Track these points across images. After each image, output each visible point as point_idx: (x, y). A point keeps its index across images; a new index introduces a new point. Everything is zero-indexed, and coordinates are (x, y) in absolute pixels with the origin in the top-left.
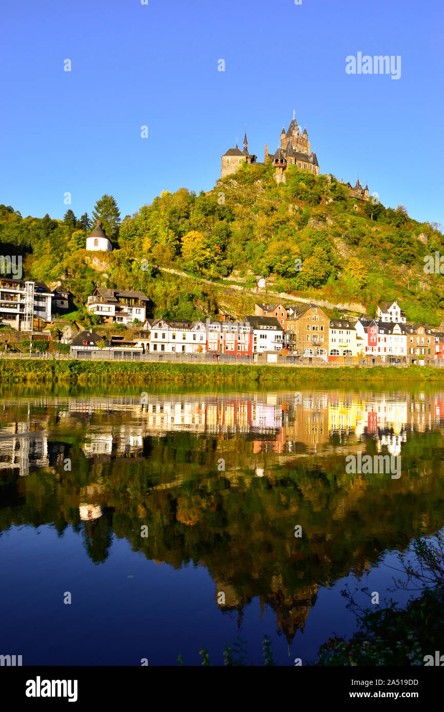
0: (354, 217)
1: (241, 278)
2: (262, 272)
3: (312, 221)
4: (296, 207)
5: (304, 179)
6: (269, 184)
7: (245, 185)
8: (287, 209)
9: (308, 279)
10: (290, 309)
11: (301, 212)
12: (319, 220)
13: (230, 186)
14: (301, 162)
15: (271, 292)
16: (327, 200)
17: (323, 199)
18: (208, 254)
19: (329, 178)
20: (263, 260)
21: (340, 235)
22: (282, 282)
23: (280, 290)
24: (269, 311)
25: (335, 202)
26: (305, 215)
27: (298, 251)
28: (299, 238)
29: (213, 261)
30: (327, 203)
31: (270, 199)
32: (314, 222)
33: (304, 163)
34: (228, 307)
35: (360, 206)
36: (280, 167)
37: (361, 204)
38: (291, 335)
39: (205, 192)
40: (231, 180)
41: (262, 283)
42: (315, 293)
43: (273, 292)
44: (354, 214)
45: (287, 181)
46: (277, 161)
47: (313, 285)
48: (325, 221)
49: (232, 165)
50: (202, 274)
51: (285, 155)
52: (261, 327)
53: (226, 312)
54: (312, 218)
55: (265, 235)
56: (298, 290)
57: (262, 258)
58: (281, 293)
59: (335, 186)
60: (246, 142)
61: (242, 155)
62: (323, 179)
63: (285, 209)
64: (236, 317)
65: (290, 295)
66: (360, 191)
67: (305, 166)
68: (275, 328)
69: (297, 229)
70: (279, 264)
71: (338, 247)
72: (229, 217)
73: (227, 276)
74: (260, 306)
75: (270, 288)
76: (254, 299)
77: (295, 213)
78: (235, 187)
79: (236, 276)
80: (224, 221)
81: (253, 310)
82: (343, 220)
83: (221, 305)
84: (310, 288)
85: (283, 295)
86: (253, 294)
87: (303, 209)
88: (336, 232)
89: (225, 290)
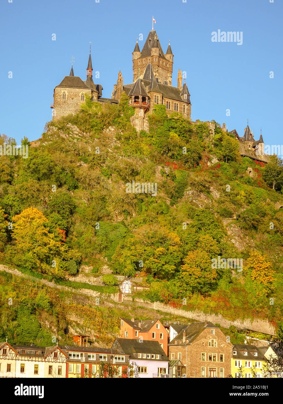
0: (249, 188)
1: (95, 279)
2: (126, 270)
3: (191, 192)
4: (167, 170)
5: (176, 128)
6: (127, 134)
7: (91, 133)
8: (154, 172)
9: (193, 282)
10: (171, 328)
11: (174, 178)
12: (201, 191)
13: (69, 134)
14: (170, 101)
15: (140, 301)
16: (209, 159)
17: (204, 159)
18: (52, 242)
19: (212, 127)
20: (126, 252)
21: (230, 215)
22: (157, 285)
23: (153, 297)
24: (143, 330)
25: (221, 163)
26: (179, 183)
27: (177, 239)
28: (174, 218)
29: (58, 253)
30: (209, 164)
31: (129, 156)
32: (193, 194)
33: (175, 102)
34: (82, 323)
35: (256, 170)
36: (141, 108)
37: (257, 167)
38: (179, 367)
39: (30, 140)
40: (70, 125)
41: (127, 287)
42: (203, 303)
43: (142, 301)
44: (249, 182)
45: (151, 129)
46: (137, 98)
47: (199, 291)
48: (209, 192)
49: (70, 101)
50: (44, 272)
51: (147, 89)
52: (140, 355)
53: (78, 330)
54: (189, 188)
55: (124, 211)
56: (178, 298)
57: (123, 247)
58: (155, 303)
59: (221, 140)
60: (90, 67)
61: (85, 87)
62: (203, 127)
63: (150, 172)
64: (94, 339)
65: (168, 306)
66: (251, 144)
67: (176, 107)
68: (158, 357)
69: (168, 203)
70: (152, 259)
71: (229, 233)
72: (71, 182)
73: (74, 275)
74: (128, 322)
75: (139, 294)
76: (116, 311)
77: (164, 179)
78: (75, 136)
79: (87, 275)
80: (64, 189)
81: (117, 328)
82: (235, 192)
83: (71, 319)
84: (195, 296)
85: (156, 306)
86: (114, 302)
87: (177, 173)
88: (225, 210)
89: (75, 297)
